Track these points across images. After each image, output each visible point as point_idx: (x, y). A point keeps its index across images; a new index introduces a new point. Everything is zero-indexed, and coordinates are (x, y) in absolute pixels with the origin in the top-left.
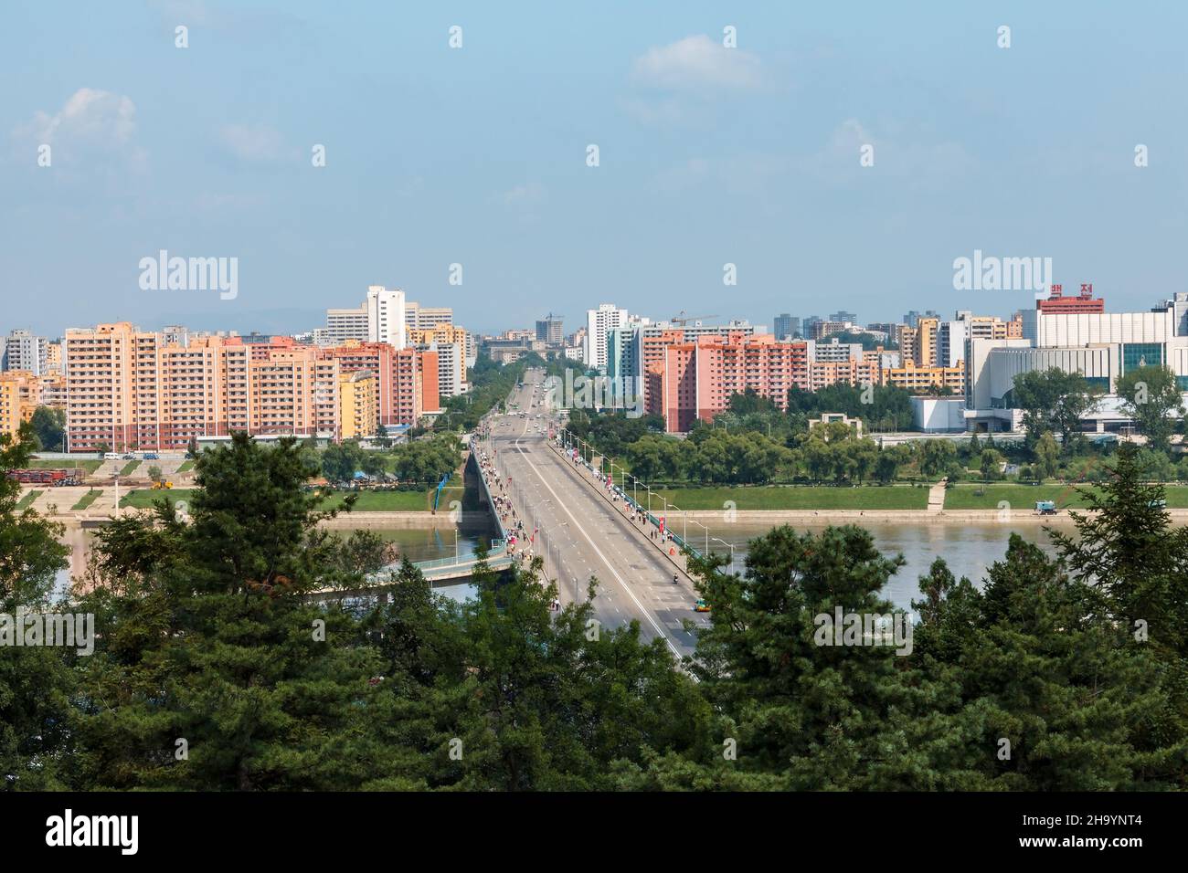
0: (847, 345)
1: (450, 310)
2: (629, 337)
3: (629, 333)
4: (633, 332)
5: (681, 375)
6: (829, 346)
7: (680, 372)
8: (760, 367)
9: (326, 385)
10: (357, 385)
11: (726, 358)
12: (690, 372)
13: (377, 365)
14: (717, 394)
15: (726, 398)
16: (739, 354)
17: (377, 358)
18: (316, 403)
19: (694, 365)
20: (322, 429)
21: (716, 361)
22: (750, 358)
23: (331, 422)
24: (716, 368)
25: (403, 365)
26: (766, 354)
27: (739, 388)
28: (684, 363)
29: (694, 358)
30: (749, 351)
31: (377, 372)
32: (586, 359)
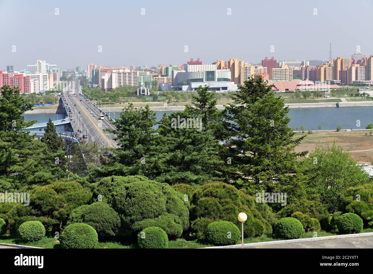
0: (146, 72)
2: (97, 71)
4: (98, 69)
5: (109, 78)
6: (142, 72)
8: (127, 77)
9: (27, 82)
10: (34, 82)
11: (119, 75)
12: (111, 78)
13: (39, 77)
14: (117, 83)
15: (119, 84)
16: (122, 74)
17: (39, 76)
18: (25, 86)
19: (112, 77)
20: (26, 92)
21: (116, 76)
22: (124, 75)
23: (28, 90)
24: (117, 77)
25: (45, 77)
26: (128, 74)
27: (122, 82)
28: (109, 76)
29: (112, 75)
30: (124, 74)
31: (39, 79)
32: (87, 76)
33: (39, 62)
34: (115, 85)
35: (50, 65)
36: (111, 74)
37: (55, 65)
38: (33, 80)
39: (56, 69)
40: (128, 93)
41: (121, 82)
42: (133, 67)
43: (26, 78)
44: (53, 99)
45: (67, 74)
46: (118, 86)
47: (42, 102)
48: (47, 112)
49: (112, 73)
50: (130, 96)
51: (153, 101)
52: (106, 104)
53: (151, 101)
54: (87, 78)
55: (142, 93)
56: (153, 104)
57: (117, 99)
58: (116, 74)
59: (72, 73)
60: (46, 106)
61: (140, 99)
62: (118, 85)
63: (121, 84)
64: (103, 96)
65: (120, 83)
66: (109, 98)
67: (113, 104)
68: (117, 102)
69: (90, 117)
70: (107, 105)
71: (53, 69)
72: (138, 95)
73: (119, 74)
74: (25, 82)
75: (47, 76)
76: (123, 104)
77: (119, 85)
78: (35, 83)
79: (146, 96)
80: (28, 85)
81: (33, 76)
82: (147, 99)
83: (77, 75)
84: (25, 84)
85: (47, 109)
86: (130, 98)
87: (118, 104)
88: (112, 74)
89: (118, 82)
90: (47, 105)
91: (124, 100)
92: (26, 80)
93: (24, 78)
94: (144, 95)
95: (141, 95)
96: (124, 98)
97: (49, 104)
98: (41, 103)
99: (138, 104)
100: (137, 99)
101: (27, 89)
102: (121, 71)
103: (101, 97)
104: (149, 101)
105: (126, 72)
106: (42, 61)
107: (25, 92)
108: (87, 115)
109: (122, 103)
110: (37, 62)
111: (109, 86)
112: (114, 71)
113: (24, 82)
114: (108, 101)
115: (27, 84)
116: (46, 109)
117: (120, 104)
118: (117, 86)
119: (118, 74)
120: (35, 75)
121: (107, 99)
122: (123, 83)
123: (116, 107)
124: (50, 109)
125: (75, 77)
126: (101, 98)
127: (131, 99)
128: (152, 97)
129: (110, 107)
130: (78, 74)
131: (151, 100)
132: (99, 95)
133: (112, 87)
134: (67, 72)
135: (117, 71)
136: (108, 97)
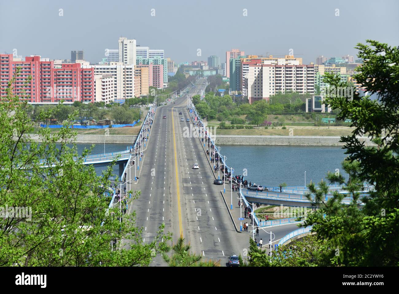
0: (339, 68)
1: (163, 50)
2: (239, 63)
3: (239, 61)
4: (241, 60)
5: (256, 76)
6: (331, 67)
7: (255, 74)
8: (292, 75)
9: (88, 80)
10: (103, 80)
11: (276, 71)
12: (260, 77)
13: (116, 72)
14: (272, 88)
15: (276, 89)
16: (282, 69)
17: (116, 69)
18: (83, 88)
19: (262, 74)
20: (86, 100)
21: (272, 72)
22: (287, 71)
23: (90, 97)
24: (272, 76)
25: (128, 72)
26: (295, 70)
27: (282, 85)
28: (257, 73)
29: (262, 71)
30: (287, 68)
31: (116, 75)
32: (225, 74)
33: (122, 42)
34: (268, 92)
35: (150, 51)
36: (260, 68)
37: (162, 51)
38: (101, 76)
39: (160, 59)
40: (287, 107)
41: (280, 86)
42: (322, 58)
43: (85, 72)
44: (130, 115)
45: (188, 71)
46: (274, 94)
47: (110, 121)
48: (116, 141)
49: (262, 66)
50: (290, 114)
51: (335, 125)
52: (238, 128)
53: (332, 125)
54: (224, 79)
55: (316, 107)
56: (334, 131)
57: (260, 118)
58: (270, 69)
59: (197, 69)
60: (116, 128)
61: (309, 121)
62: (274, 91)
63: (281, 89)
64: (234, 111)
65: (278, 88)
66: (245, 116)
67: (251, 128)
68: (261, 126)
69: (178, 150)
70: (238, 130)
71: (155, 58)
72: (307, 111)
73: (277, 69)
74: (84, 80)
75: (131, 69)
76: (273, 128)
77: (277, 92)
78: (104, 82)
79: (322, 113)
80: (90, 86)
81: (104, 69)
82: (325, 120)
83: (207, 73)
84: (84, 84)
85: (118, 134)
86: (289, 117)
87: (261, 128)
88: (262, 68)
89: (274, 85)
90: (118, 127)
91: (276, 121)
92: (86, 75)
93: (82, 72)
94: (320, 111)
95: (313, 113)
96: (276, 118)
97: (121, 125)
98: (107, 121)
99: (302, 130)
100: (304, 120)
101: (88, 94)
102: (282, 62)
103: (231, 115)
104: (327, 125)
105: (292, 64)
106: (129, 41)
107: (84, 101)
108: (175, 145)
109: (270, 128)
110: (120, 41)
111: (257, 94)
112: (266, 62)
113: (82, 79)
114: (243, 122)
115: (88, 83)
116: (115, 134)
117: (266, 128)
118: (272, 94)
119: (274, 70)
120: (108, 67)
121: (243, 117)
122: (284, 88)
123: (257, 134)
124: (123, 134)
125: (202, 76)
126: (230, 117)
127: (291, 120)
128: (335, 116)
129: (244, 134)
130: (209, 70)
131: (332, 122)
132: (227, 111)
133: (262, 95)
134: (187, 67)
135: (274, 62)
136: (244, 114)
